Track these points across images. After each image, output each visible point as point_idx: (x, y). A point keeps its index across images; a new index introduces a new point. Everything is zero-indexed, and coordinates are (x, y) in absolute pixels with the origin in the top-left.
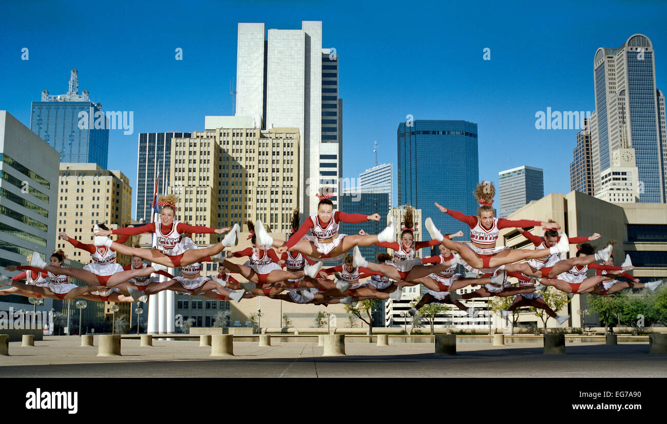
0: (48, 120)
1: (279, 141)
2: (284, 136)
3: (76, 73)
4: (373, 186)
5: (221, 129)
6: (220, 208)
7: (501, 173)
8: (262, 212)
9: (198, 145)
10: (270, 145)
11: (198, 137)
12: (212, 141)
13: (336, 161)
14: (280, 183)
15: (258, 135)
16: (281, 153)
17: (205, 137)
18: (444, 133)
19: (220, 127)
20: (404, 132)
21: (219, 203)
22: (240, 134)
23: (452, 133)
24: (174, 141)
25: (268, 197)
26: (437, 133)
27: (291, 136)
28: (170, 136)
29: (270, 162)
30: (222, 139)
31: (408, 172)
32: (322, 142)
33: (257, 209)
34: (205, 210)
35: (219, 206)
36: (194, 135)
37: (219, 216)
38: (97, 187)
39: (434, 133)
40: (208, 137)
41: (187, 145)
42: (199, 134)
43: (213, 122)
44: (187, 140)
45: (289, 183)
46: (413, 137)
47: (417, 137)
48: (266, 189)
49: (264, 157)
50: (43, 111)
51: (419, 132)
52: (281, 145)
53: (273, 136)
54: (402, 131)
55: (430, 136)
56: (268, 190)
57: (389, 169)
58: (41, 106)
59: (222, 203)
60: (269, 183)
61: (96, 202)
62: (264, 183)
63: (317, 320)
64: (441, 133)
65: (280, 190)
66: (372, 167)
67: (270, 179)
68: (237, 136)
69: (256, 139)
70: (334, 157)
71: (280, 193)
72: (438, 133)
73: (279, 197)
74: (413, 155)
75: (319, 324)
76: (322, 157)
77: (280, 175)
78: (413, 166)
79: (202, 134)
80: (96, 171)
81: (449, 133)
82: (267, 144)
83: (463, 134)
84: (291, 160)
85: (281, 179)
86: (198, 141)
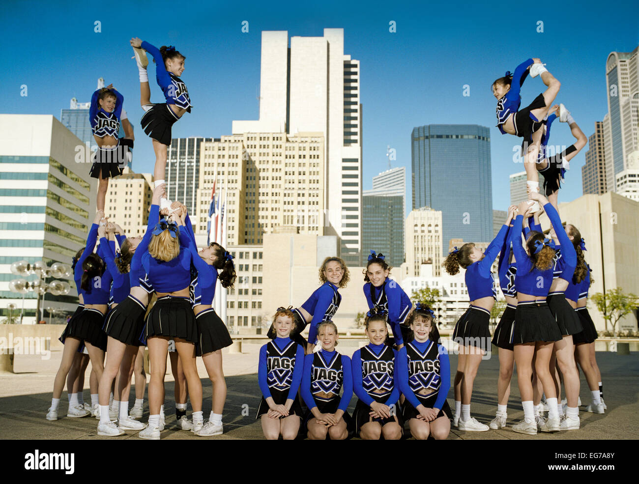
0: (77, 127)
1: (305, 145)
2: (309, 140)
3: (103, 82)
4: (387, 189)
5: (249, 133)
6: (247, 210)
7: (512, 176)
8: (290, 214)
9: (227, 149)
10: (297, 149)
11: (226, 141)
12: (240, 145)
13: (358, 164)
14: (307, 185)
15: (284, 139)
16: (308, 157)
17: (233, 141)
18: (457, 137)
19: (248, 132)
20: (418, 137)
21: (247, 205)
22: (266, 138)
23: (465, 137)
24: (203, 145)
25: (295, 199)
26: (450, 137)
27: (316, 139)
28: (200, 141)
29: (297, 165)
30: (250, 143)
31: (422, 175)
32: (344, 146)
33: (285, 211)
34: (234, 212)
35: (247, 208)
36: (223, 138)
37: (247, 218)
38: (129, 189)
39: (447, 137)
40: (235, 141)
41: (216, 149)
42: (227, 138)
43: (240, 127)
44: (216, 144)
45: (315, 185)
46: (427, 141)
47: (431, 141)
48: (293, 192)
49: (291, 161)
50: (72, 118)
51: (433, 137)
52: (308, 149)
53: (299, 140)
54: (416, 135)
55: (444, 140)
56: (295, 192)
57: (402, 173)
58: (69, 113)
59: (250, 205)
60: (296, 185)
61: (128, 205)
62: (291, 185)
63: (356, 321)
64: (454, 137)
65: (306, 192)
66: (385, 171)
67: (296, 182)
68: (264, 140)
69: (282, 142)
70: (356, 160)
71: (307, 195)
72: (452, 137)
73: (306, 199)
74: (427, 158)
75: (358, 324)
76: (344, 160)
77: (307, 177)
78: (427, 169)
79: (230, 138)
80: (128, 174)
81: (462, 136)
82: (294, 147)
83: (476, 138)
84: (318, 164)
85: (307, 181)
86: (226, 145)
